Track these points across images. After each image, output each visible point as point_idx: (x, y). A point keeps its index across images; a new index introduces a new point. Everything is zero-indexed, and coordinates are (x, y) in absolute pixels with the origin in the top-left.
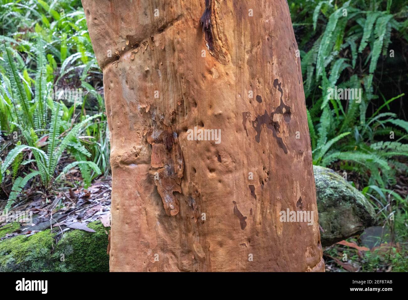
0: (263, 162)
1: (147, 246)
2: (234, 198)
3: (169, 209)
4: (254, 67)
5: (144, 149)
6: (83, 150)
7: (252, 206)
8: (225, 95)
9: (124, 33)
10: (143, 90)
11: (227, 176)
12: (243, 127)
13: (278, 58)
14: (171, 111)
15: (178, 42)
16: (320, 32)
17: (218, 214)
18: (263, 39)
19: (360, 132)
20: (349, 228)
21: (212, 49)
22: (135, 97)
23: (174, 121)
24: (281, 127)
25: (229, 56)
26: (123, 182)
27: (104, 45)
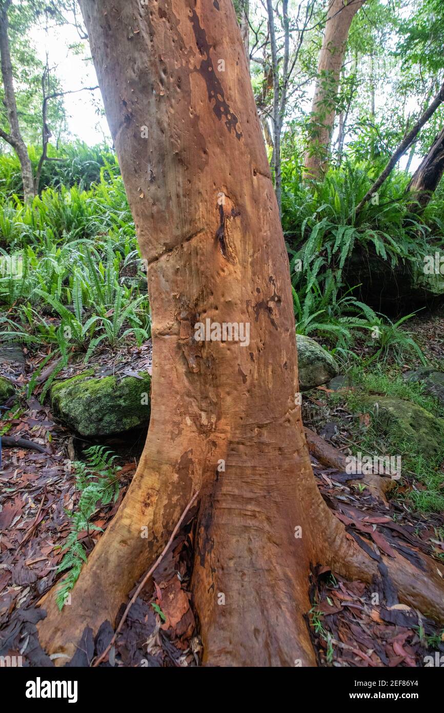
0: (260, 337)
1: (177, 393)
2: (239, 362)
3: (193, 368)
4: (255, 267)
5: (175, 324)
6: (137, 320)
7: (251, 368)
8: (233, 287)
9: (162, 241)
10: (175, 282)
11: (234, 346)
12: (246, 311)
13: (273, 261)
14: (195, 298)
15: (200, 248)
16: (306, 238)
17: (227, 373)
18: (262, 247)
19: (332, 309)
20: (320, 379)
21: (224, 254)
22: (168, 287)
23: (196, 305)
24: (274, 311)
25: (237, 259)
26: (160, 348)
27: (148, 250)
